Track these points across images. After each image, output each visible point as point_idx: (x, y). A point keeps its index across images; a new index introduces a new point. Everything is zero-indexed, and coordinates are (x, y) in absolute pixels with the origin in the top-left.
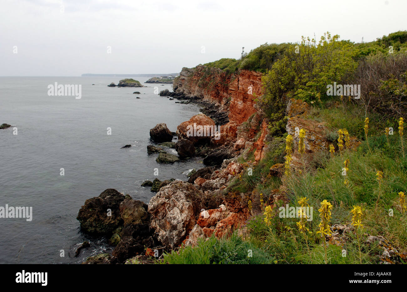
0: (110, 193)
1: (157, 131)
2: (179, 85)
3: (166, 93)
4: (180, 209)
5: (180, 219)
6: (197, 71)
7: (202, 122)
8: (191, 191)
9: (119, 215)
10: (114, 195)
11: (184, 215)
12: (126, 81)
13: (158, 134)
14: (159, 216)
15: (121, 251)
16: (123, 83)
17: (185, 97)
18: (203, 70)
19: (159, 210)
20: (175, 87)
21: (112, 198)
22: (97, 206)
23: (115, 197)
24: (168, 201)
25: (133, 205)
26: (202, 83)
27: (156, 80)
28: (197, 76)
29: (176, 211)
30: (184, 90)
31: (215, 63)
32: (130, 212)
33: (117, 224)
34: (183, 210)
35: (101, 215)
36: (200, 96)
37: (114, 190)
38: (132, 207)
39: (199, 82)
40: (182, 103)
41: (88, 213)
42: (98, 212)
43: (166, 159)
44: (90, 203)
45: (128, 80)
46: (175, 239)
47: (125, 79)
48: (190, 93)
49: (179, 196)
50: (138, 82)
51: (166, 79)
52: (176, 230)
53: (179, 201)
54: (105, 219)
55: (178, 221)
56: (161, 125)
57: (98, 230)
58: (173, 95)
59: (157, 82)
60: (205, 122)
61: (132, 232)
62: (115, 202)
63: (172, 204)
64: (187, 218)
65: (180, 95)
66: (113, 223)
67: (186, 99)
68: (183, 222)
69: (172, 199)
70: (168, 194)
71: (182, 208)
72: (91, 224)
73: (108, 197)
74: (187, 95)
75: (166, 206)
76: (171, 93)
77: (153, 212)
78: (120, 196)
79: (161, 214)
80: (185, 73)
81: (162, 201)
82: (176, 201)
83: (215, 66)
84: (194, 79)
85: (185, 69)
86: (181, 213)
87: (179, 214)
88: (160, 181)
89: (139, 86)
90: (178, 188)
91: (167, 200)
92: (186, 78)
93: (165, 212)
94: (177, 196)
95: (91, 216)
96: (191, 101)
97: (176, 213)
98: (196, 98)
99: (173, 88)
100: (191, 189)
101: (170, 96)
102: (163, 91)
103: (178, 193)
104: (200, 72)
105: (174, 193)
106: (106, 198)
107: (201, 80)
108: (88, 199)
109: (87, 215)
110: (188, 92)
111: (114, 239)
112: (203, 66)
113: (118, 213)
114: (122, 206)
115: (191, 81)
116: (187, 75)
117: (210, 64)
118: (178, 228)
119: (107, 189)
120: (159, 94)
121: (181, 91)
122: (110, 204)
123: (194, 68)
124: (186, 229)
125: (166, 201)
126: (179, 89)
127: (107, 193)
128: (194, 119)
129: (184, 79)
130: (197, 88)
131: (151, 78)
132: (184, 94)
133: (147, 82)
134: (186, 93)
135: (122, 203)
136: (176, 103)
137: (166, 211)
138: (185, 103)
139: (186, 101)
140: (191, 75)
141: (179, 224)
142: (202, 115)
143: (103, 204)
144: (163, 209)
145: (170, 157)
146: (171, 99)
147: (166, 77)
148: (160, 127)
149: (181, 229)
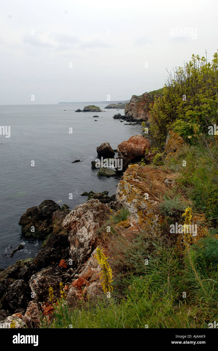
0: (47, 204)
1: (102, 149)
2: (129, 110)
3: (119, 117)
4: (88, 228)
5: (87, 238)
6: (144, 98)
7: (139, 142)
8: (101, 211)
9: (52, 223)
10: (50, 206)
11: (91, 235)
12: (89, 107)
13: (103, 151)
14: (71, 233)
15: (39, 260)
16: (87, 109)
17: (133, 119)
18: (148, 97)
19: (72, 227)
20: (126, 112)
21: (48, 208)
22: (35, 214)
23: (50, 208)
24: (79, 220)
25: (62, 216)
26: (147, 108)
27: (113, 106)
28: (143, 102)
29: (84, 229)
30: (133, 114)
31: (158, 91)
32: (58, 222)
33: (48, 231)
34: (90, 230)
35: (37, 222)
36: (145, 118)
37: (51, 201)
38: (61, 218)
39: (144, 107)
40: (130, 124)
41: (27, 220)
42: (34, 220)
43: (104, 173)
44: (30, 212)
45: (90, 106)
46: (81, 256)
47: (89, 106)
48: (138, 116)
49: (88, 216)
50: (98, 107)
51: (121, 105)
52: (83, 248)
53: (88, 221)
54: (39, 227)
55: (85, 239)
56: (105, 144)
57: (34, 235)
58: (124, 118)
59: (114, 108)
60: (141, 142)
61: (54, 242)
62: (50, 212)
63: (82, 223)
64: (93, 237)
65: (129, 118)
66: (45, 231)
67: (134, 121)
68: (89, 241)
69: (82, 218)
70: (79, 213)
71: (89, 228)
72: (28, 230)
73: (45, 207)
74: (135, 118)
75: (77, 224)
76: (122, 116)
77: (67, 228)
78: (56, 206)
79: (72, 231)
80: (134, 100)
81: (74, 219)
82: (85, 220)
83: (158, 94)
84: (141, 104)
85: (134, 97)
86: (89, 232)
87: (86, 233)
88: (94, 193)
89: (99, 111)
90: (88, 208)
91: (78, 218)
92: (135, 104)
93: (76, 230)
94: (86, 216)
95: (29, 223)
96: (138, 123)
97: (84, 231)
98: (142, 120)
99: (125, 112)
100: (102, 209)
101: (122, 119)
102: (116, 115)
103: (87, 213)
104: (145, 99)
105: (84, 212)
106: (43, 208)
107: (146, 105)
108: (29, 208)
109: (26, 222)
110: (136, 115)
111: (44, 244)
112: (148, 94)
113: (51, 221)
114: (54, 216)
115: (138, 106)
116: (136, 102)
117: (154, 91)
118: (84, 246)
119: (46, 200)
120: (113, 117)
121: (131, 114)
122: (45, 213)
123: (141, 96)
124: (92, 248)
125: (77, 220)
126: (129, 113)
127: (45, 203)
128: (132, 139)
129: (133, 105)
130: (142, 112)
131: (109, 104)
132: (132, 118)
133: (106, 108)
134: (134, 116)
135: (54, 213)
136: (125, 124)
137: (76, 228)
138: (132, 125)
139: (133, 123)
140: (139, 102)
141: (86, 242)
142: (139, 136)
143: (40, 213)
144: (75, 226)
145: (108, 172)
146: (121, 122)
147: (121, 103)
148: (104, 146)
149: (87, 248)
